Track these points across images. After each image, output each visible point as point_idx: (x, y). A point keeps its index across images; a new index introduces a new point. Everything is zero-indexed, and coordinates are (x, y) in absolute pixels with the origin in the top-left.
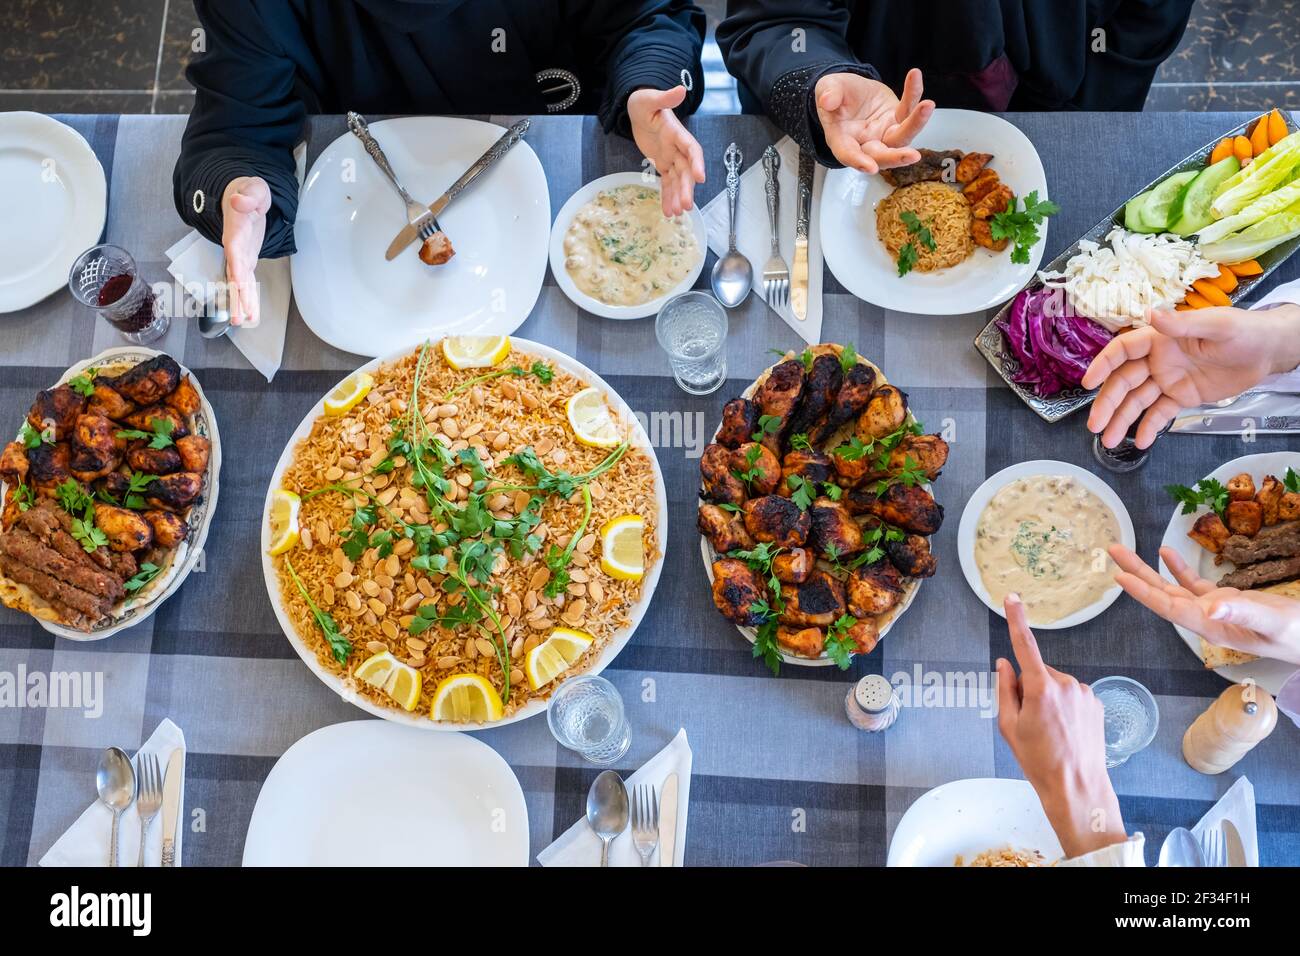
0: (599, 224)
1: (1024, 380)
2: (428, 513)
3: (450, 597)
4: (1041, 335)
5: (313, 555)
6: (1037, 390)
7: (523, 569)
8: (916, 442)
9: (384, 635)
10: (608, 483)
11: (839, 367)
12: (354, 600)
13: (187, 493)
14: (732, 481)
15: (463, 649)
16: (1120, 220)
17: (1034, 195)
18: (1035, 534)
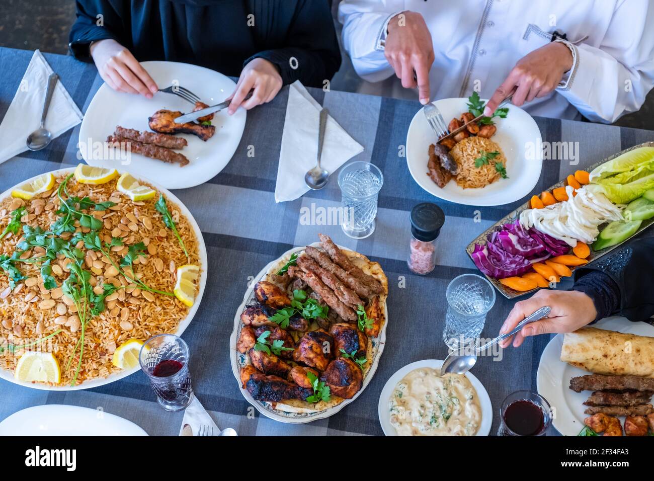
5: (171, 258)
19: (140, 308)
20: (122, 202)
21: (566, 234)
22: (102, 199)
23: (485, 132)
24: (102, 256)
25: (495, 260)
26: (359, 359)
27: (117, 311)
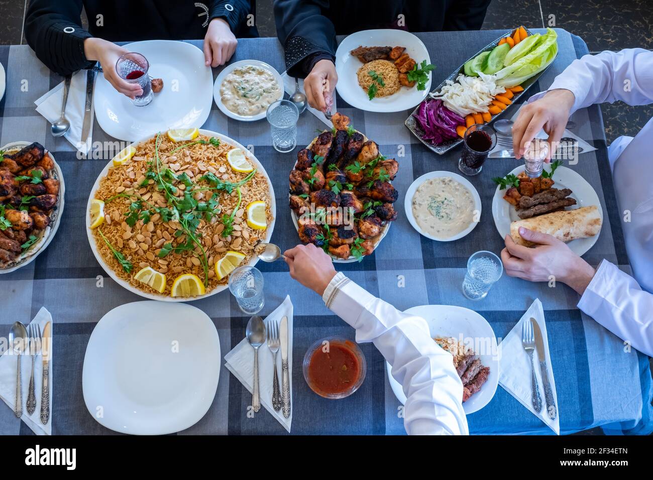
0: (235, 81)
1: (427, 138)
2: (166, 203)
3: (178, 239)
4: (433, 118)
5: (112, 227)
6: (433, 142)
7: (211, 225)
8: (384, 163)
9: (148, 259)
10: (247, 188)
11: (348, 135)
12: (133, 244)
13: (49, 203)
14: (304, 184)
15: (185, 263)
16: (462, 71)
17: (425, 62)
18: (438, 202)
20: (157, 261)
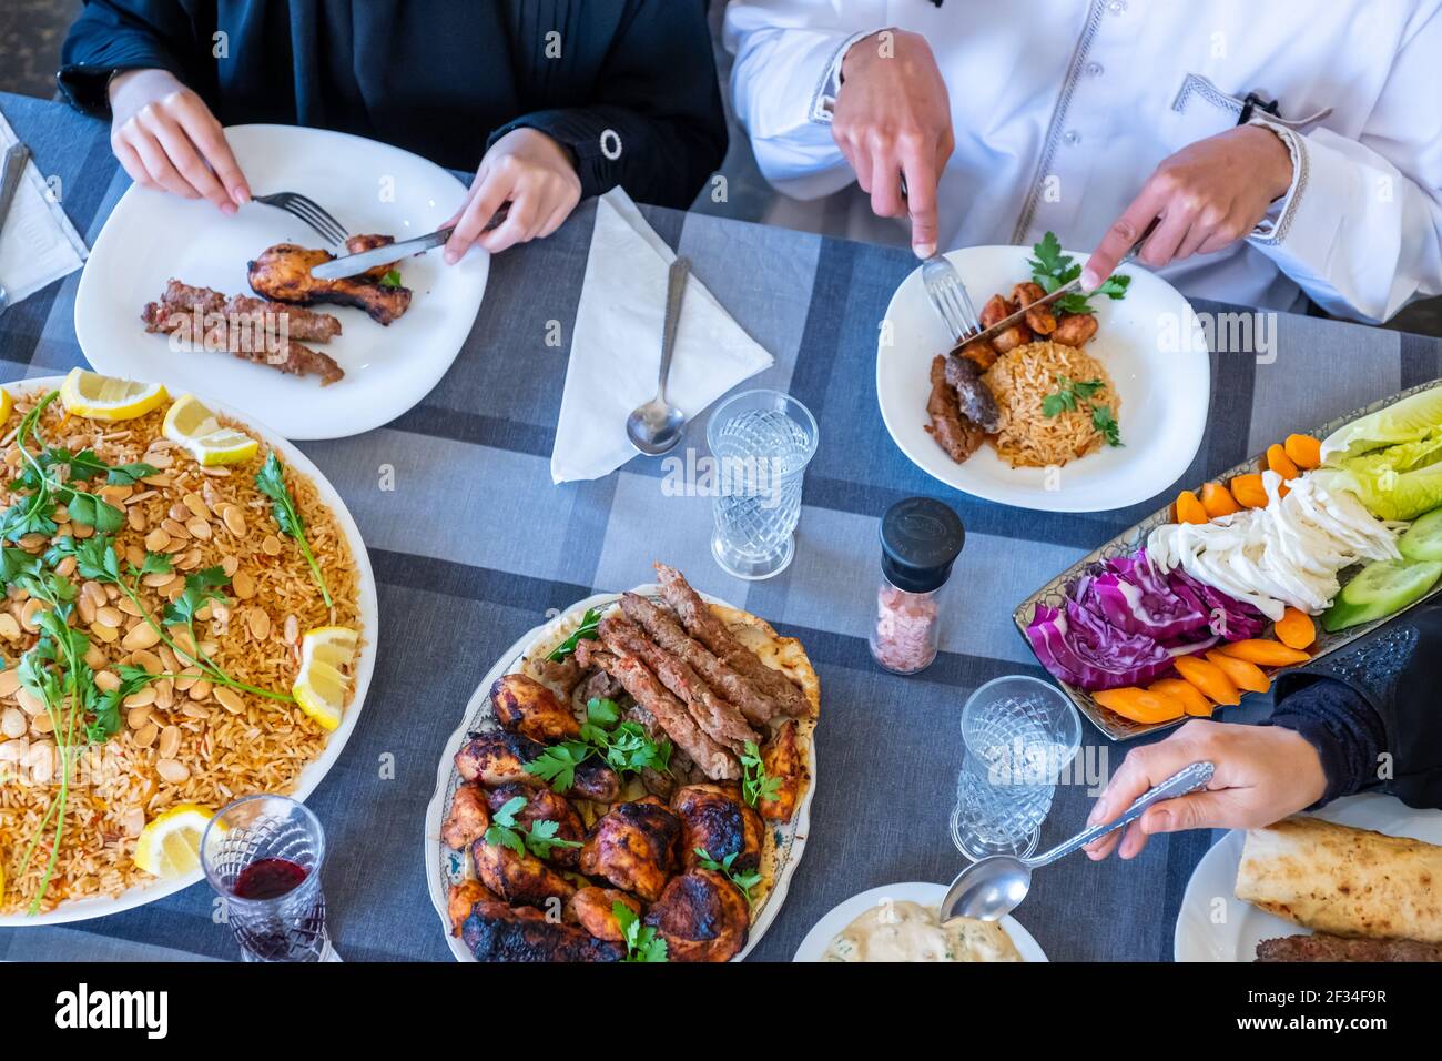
5: (288, 608)
19: (207, 729)
20: (174, 467)
21: (1259, 587)
22: (125, 455)
23: (1070, 331)
24: (119, 597)
25: (1082, 645)
26: (741, 874)
27: (149, 735)
